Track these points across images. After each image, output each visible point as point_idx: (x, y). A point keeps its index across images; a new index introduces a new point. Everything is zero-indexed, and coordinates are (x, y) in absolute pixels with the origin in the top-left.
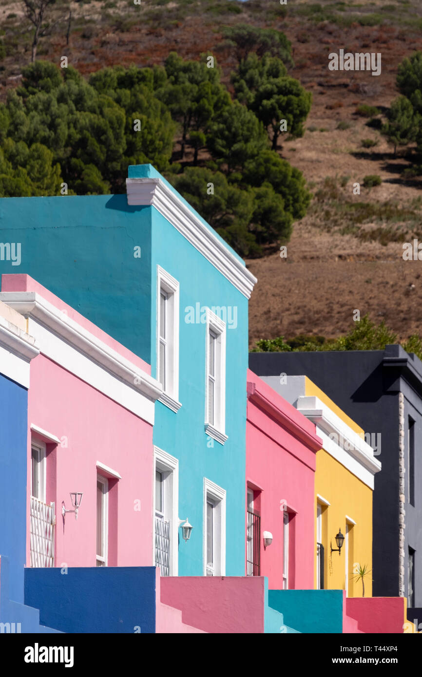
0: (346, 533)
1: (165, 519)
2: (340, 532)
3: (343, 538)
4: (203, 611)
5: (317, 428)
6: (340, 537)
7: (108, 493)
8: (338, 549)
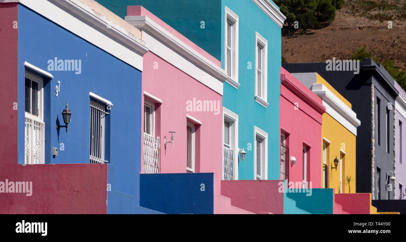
0: (341, 159)
1: (231, 149)
2: (336, 158)
3: (338, 161)
4: (250, 200)
5: (323, 101)
6: (336, 161)
7: (194, 133)
8: (335, 167)
